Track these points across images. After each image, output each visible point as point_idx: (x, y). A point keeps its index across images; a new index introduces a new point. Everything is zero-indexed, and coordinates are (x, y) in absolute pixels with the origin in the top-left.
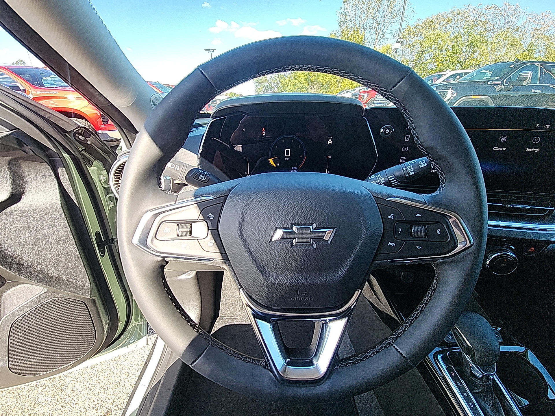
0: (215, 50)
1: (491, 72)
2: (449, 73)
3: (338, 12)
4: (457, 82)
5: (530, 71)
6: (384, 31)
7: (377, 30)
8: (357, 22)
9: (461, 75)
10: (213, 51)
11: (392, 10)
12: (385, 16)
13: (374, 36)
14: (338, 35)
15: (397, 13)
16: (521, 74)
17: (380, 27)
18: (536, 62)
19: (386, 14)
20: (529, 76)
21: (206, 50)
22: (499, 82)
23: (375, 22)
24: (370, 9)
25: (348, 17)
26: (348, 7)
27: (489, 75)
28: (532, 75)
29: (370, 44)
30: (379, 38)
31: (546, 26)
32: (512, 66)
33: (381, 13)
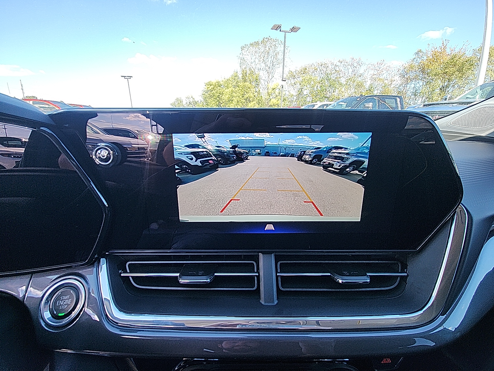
0: (132, 77)
1: (346, 104)
5: (371, 102)
6: (273, 73)
7: (268, 72)
8: (253, 65)
9: (327, 105)
10: (130, 78)
11: (277, 59)
12: (273, 63)
13: (267, 76)
14: (239, 73)
17: (270, 70)
18: (374, 96)
19: (273, 61)
20: (370, 106)
21: (122, 76)
23: (266, 66)
24: (262, 57)
25: (246, 61)
26: (245, 54)
27: (344, 106)
28: (373, 105)
29: (264, 81)
30: (270, 78)
31: (381, 72)
32: (359, 99)
33: (270, 60)
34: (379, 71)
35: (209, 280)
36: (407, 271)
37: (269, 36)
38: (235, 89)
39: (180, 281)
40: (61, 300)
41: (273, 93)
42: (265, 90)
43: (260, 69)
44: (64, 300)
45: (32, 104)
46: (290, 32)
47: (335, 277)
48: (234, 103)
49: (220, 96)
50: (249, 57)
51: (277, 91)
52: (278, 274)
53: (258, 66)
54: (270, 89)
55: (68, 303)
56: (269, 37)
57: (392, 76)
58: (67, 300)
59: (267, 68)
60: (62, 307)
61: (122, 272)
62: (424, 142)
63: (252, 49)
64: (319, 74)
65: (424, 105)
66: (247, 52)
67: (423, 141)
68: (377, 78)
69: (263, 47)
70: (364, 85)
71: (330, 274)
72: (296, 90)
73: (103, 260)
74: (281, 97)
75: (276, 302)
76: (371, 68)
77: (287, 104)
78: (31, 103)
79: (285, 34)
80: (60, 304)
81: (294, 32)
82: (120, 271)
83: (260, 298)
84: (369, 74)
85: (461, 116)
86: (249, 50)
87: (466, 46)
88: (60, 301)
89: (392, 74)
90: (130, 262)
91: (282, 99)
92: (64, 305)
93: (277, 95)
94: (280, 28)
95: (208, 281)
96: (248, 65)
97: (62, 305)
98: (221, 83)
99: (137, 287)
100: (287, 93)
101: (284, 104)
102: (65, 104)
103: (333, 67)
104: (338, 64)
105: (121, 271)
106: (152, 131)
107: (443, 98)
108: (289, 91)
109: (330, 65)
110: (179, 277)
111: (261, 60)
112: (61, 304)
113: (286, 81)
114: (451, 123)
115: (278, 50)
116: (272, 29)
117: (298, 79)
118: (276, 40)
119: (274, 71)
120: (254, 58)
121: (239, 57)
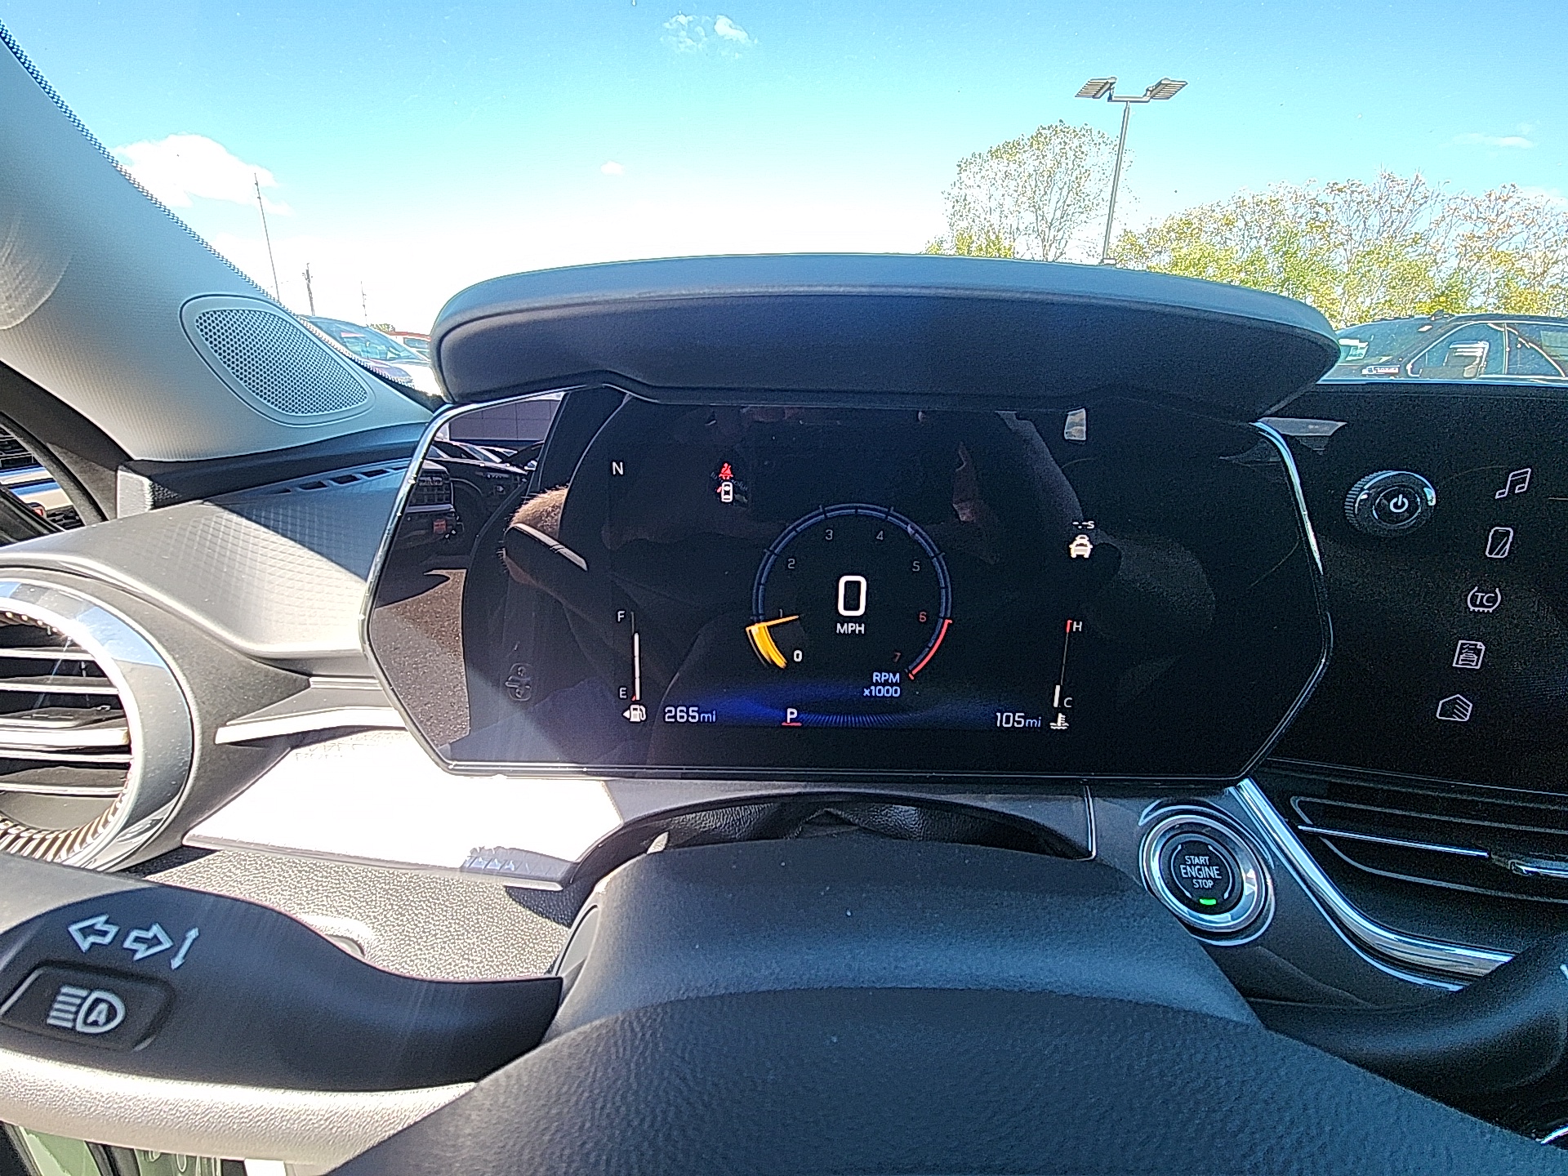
1: (1364, 344)
3: (946, 194)
5: (1481, 340)
6: (1063, 242)
7: (1046, 237)
8: (995, 219)
11: (1081, 194)
12: (1066, 207)
14: (945, 246)
15: (1095, 202)
16: (1456, 348)
17: (1052, 230)
18: (1484, 318)
19: (1067, 203)
20: (1479, 354)
22: (1394, 370)
23: (1040, 218)
24: (1028, 189)
25: (970, 206)
26: (970, 182)
27: (1359, 351)
28: (1489, 351)
30: (1051, 257)
31: (1501, 227)
32: (1426, 328)
33: (1054, 199)
34: (1496, 225)
37: (1061, 121)
43: (1018, 229)
46: (1147, 99)
50: (982, 194)
53: (1012, 220)
56: (1058, 124)
57: (1548, 244)
59: (1043, 226)
63: (998, 166)
66: (978, 177)
68: (1485, 250)
69: (1035, 157)
70: (1431, 274)
76: (1463, 212)
79: (1126, 111)
81: (1160, 99)
84: (1453, 234)
86: (984, 171)
89: (1546, 236)
94: (1109, 89)
96: (977, 219)
103: (1303, 210)
104: (1327, 199)
115: (1090, 162)
116: (1081, 95)
118: (1087, 132)
119: (1067, 234)
120: (997, 195)
121: (947, 196)
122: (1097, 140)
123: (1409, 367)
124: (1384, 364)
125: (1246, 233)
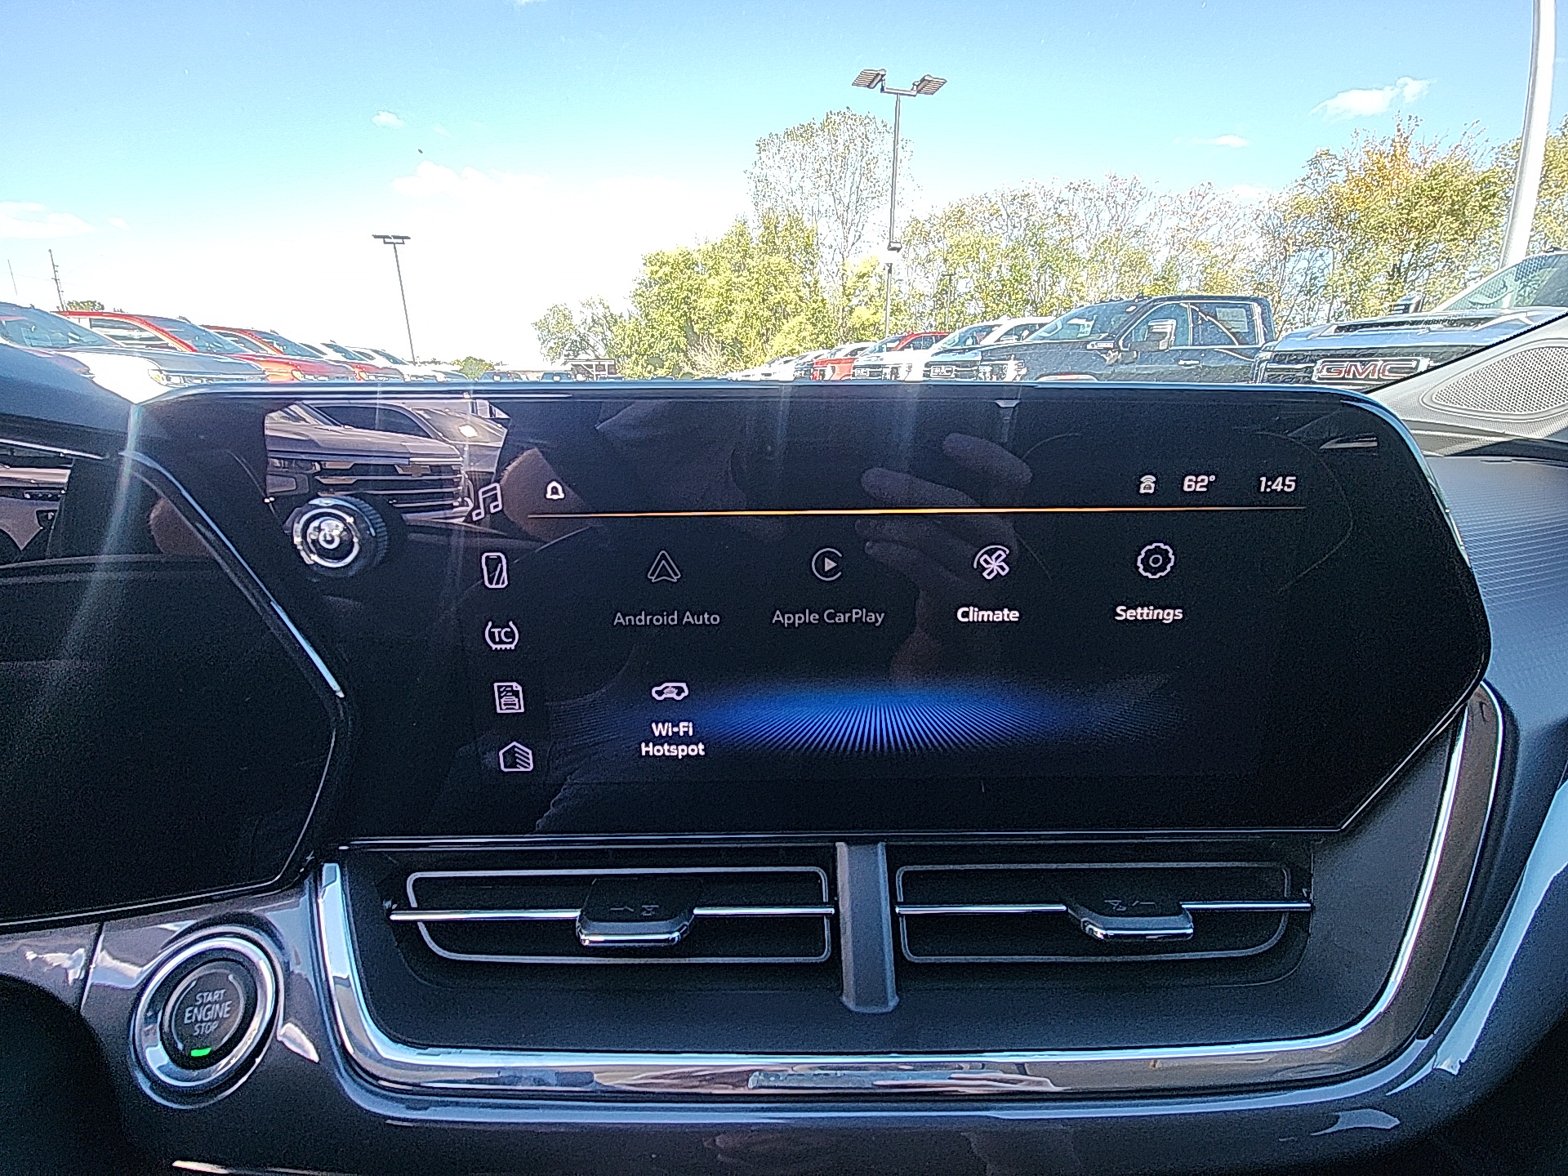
0: (408, 238)
1: (1090, 324)
2: (1007, 323)
3: (748, 173)
4: (1024, 342)
5: (1169, 318)
6: (860, 225)
7: (845, 221)
8: (796, 199)
9: (1031, 328)
10: (400, 241)
11: (872, 179)
12: (859, 192)
13: (840, 233)
16: (1153, 326)
17: (850, 214)
18: (1179, 298)
20: (1168, 331)
21: (376, 237)
22: (1110, 345)
23: (837, 202)
24: (824, 172)
25: (772, 186)
26: (770, 163)
27: (1086, 329)
28: (1176, 327)
29: (832, 251)
30: (851, 239)
31: (1200, 220)
32: (1132, 308)
33: (848, 185)
34: (1196, 218)
35: (676, 935)
36: (1308, 893)
37: (848, 108)
38: (738, 277)
39: (583, 937)
40: (199, 1007)
41: (861, 288)
42: (835, 279)
43: (819, 211)
44: (209, 1006)
45: (88, 328)
46: (914, 93)
47: (1083, 920)
48: (736, 322)
49: (689, 298)
50: (782, 176)
51: (873, 284)
52: (897, 910)
53: (812, 203)
54: (850, 275)
55: (221, 1015)
56: (846, 110)
57: (1237, 233)
58: (218, 1006)
59: (840, 208)
60: (200, 1027)
61: (394, 906)
62: (1338, 442)
63: (793, 147)
64: (1005, 228)
65: (1340, 329)
66: (777, 157)
67: (1333, 438)
68: (1188, 241)
69: (826, 141)
70: (1149, 262)
71: (1064, 908)
72: (932, 279)
73: (331, 870)
74: (886, 300)
75: (893, 1003)
76: (1171, 208)
77: (903, 323)
78: (85, 322)
79: (898, 101)
80: (196, 1018)
81: (926, 93)
82: (387, 904)
83: (840, 987)
84: (1163, 228)
85: (1464, 375)
86: (782, 152)
87: (1470, 140)
88: (196, 1010)
89: (1236, 227)
90: (419, 875)
91: (889, 307)
92: (207, 1022)
93: (873, 296)
94: (881, 80)
95: (674, 939)
96: (779, 199)
97: (202, 1021)
98: (696, 255)
99: (445, 956)
100: (905, 288)
101: (896, 325)
102: (193, 326)
103: (1050, 204)
104: (1067, 195)
105: (390, 903)
106: (473, 412)
107: (1398, 305)
108: (911, 281)
109: (1038, 199)
110: (577, 924)
111: (821, 182)
112: (199, 1019)
113: (902, 251)
114: (1434, 396)
115: (875, 150)
116: (858, 85)
117: (940, 245)
118: (868, 120)
119: (863, 218)
120: (797, 176)
121: (750, 175)
122: (881, 129)
123: (1121, 343)
124: (1104, 339)
125: (1009, 223)
